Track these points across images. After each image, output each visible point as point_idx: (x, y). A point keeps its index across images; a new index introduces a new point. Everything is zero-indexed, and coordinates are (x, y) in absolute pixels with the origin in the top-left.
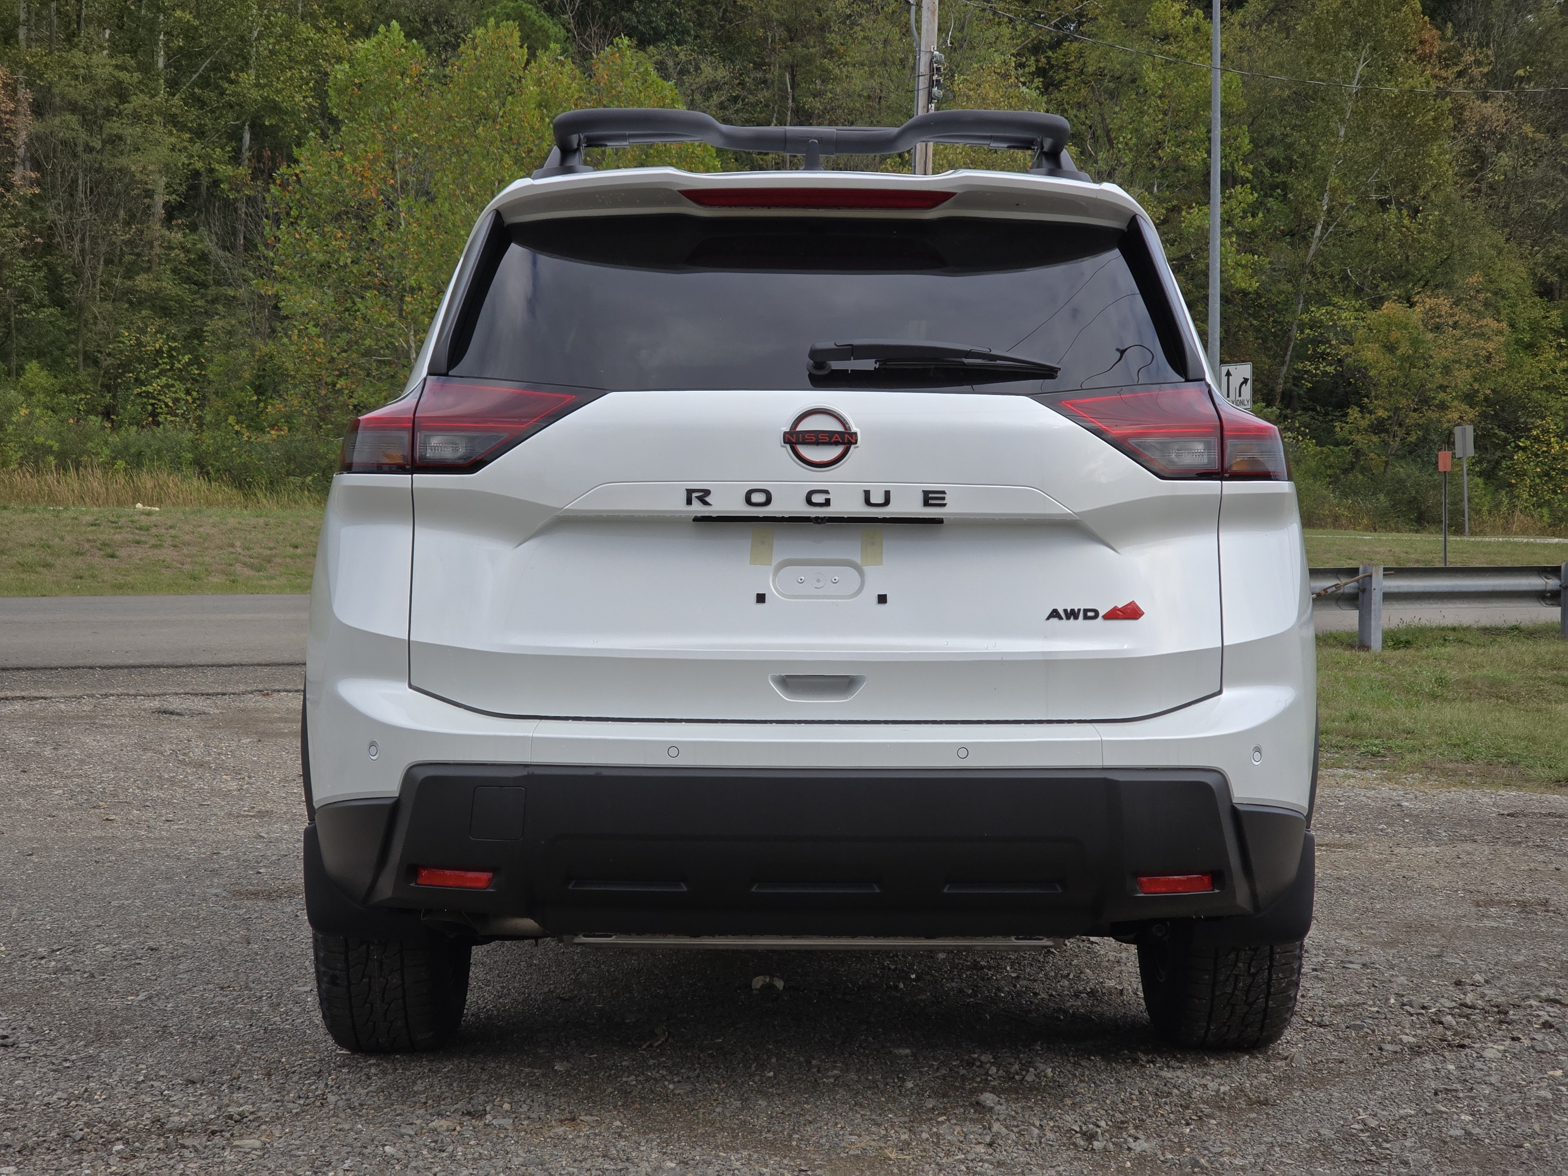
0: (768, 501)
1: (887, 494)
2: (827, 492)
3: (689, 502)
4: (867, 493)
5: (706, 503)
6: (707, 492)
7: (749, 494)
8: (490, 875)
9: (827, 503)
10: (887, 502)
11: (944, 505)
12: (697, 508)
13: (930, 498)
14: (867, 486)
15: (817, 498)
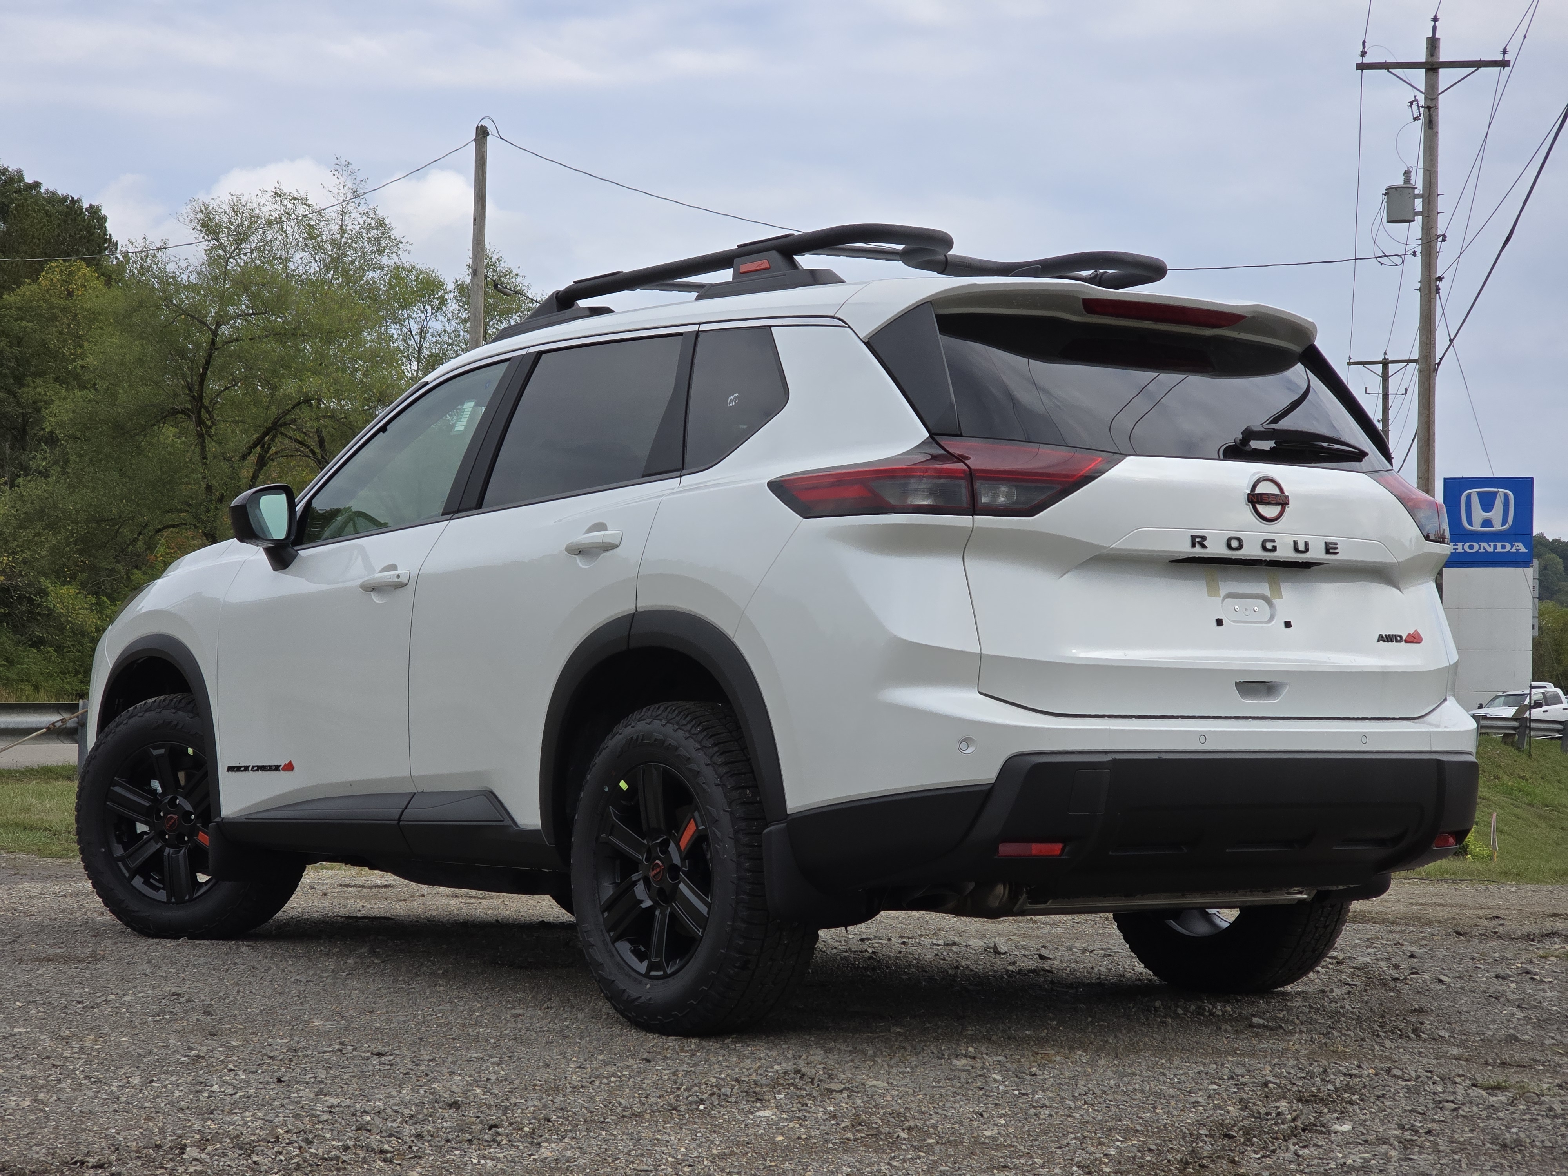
0: (1241, 546)
1: (1306, 544)
2: (1273, 541)
3: (1193, 545)
4: (1296, 543)
5: (1204, 546)
6: (1204, 538)
7: (1229, 541)
8: (1060, 845)
9: (1274, 549)
10: (1307, 550)
11: (1337, 553)
12: (1198, 551)
13: (1330, 549)
14: (1296, 537)
15: (1269, 546)
